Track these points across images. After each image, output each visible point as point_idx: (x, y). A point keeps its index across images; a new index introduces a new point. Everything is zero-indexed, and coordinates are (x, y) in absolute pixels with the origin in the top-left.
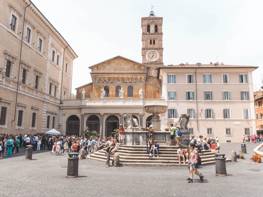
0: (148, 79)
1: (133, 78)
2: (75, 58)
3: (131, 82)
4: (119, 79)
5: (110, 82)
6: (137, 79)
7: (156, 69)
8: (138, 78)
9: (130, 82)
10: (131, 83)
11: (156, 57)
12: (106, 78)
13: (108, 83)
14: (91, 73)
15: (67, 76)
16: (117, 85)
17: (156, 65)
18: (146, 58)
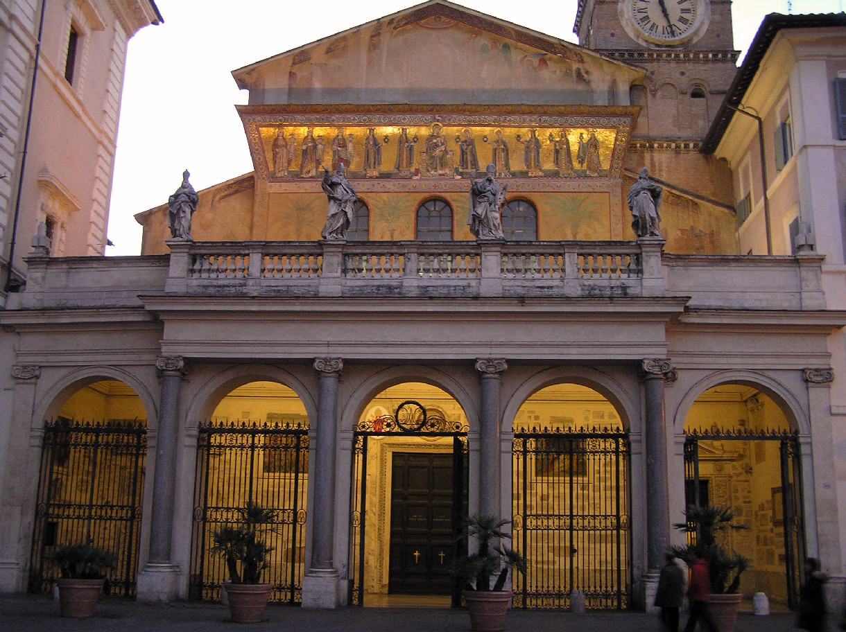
0: (642, 158)
1: (537, 141)
2: (143, 23)
3: (524, 174)
4: (438, 152)
5: (375, 173)
6: (563, 155)
7: (690, 91)
8: (574, 147)
9: (514, 175)
10: (521, 181)
11: (685, 16)
12: (350, 146)
13: (364, 177)
14: (242, 111)
15: (78, 117)
16: (427, 195)
17: (689, 66)
18: (623, 23)
